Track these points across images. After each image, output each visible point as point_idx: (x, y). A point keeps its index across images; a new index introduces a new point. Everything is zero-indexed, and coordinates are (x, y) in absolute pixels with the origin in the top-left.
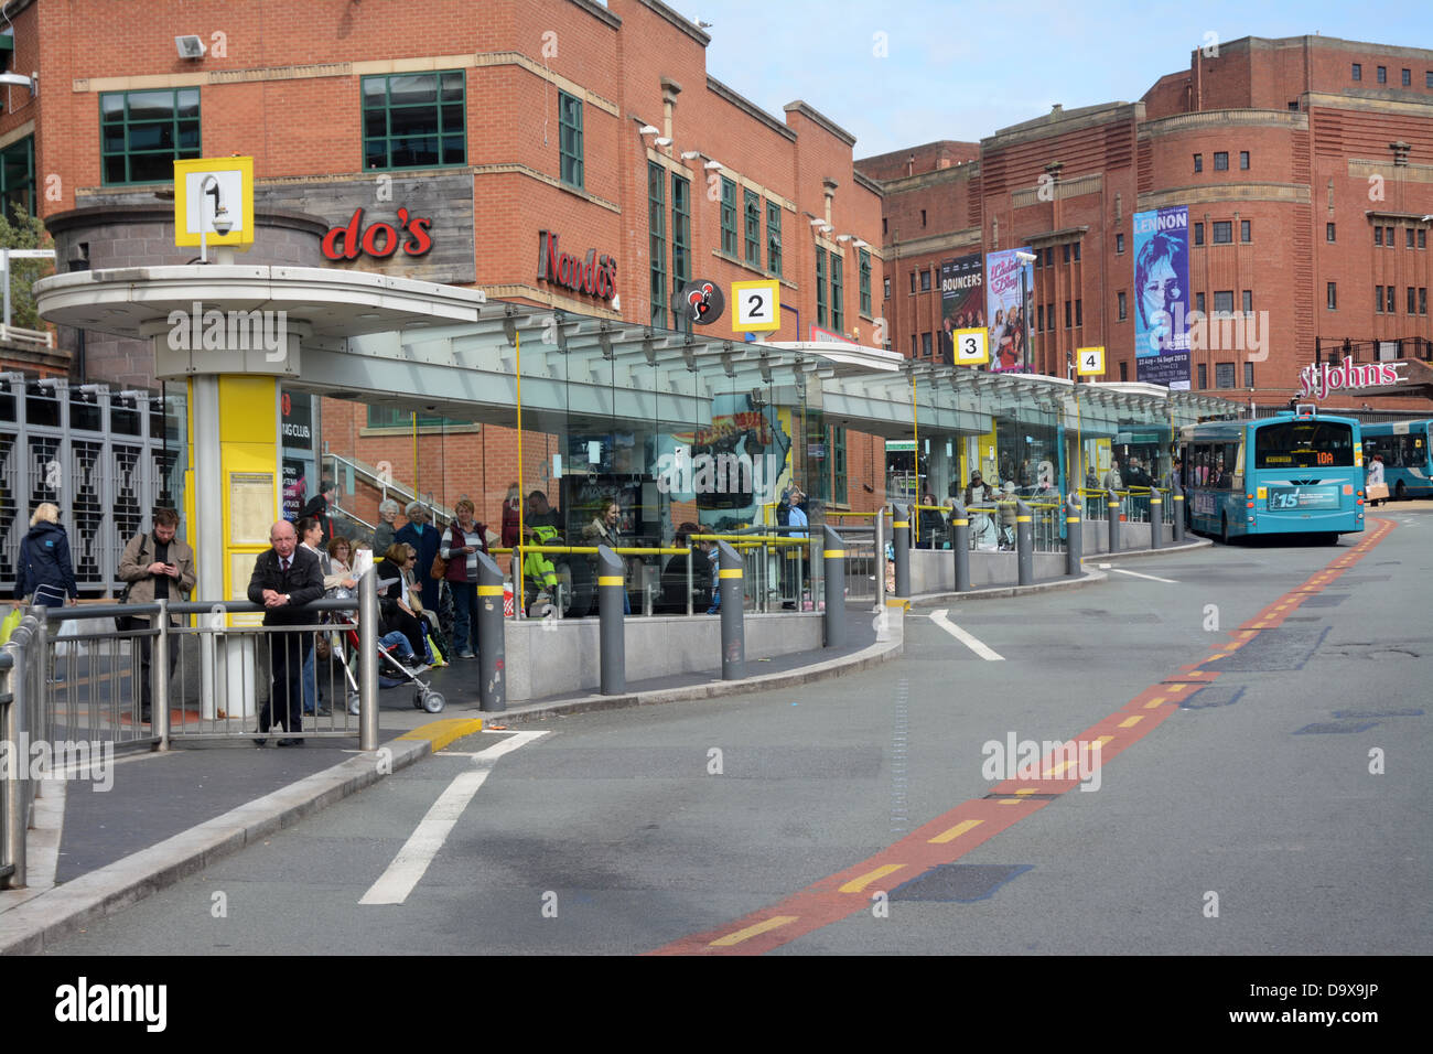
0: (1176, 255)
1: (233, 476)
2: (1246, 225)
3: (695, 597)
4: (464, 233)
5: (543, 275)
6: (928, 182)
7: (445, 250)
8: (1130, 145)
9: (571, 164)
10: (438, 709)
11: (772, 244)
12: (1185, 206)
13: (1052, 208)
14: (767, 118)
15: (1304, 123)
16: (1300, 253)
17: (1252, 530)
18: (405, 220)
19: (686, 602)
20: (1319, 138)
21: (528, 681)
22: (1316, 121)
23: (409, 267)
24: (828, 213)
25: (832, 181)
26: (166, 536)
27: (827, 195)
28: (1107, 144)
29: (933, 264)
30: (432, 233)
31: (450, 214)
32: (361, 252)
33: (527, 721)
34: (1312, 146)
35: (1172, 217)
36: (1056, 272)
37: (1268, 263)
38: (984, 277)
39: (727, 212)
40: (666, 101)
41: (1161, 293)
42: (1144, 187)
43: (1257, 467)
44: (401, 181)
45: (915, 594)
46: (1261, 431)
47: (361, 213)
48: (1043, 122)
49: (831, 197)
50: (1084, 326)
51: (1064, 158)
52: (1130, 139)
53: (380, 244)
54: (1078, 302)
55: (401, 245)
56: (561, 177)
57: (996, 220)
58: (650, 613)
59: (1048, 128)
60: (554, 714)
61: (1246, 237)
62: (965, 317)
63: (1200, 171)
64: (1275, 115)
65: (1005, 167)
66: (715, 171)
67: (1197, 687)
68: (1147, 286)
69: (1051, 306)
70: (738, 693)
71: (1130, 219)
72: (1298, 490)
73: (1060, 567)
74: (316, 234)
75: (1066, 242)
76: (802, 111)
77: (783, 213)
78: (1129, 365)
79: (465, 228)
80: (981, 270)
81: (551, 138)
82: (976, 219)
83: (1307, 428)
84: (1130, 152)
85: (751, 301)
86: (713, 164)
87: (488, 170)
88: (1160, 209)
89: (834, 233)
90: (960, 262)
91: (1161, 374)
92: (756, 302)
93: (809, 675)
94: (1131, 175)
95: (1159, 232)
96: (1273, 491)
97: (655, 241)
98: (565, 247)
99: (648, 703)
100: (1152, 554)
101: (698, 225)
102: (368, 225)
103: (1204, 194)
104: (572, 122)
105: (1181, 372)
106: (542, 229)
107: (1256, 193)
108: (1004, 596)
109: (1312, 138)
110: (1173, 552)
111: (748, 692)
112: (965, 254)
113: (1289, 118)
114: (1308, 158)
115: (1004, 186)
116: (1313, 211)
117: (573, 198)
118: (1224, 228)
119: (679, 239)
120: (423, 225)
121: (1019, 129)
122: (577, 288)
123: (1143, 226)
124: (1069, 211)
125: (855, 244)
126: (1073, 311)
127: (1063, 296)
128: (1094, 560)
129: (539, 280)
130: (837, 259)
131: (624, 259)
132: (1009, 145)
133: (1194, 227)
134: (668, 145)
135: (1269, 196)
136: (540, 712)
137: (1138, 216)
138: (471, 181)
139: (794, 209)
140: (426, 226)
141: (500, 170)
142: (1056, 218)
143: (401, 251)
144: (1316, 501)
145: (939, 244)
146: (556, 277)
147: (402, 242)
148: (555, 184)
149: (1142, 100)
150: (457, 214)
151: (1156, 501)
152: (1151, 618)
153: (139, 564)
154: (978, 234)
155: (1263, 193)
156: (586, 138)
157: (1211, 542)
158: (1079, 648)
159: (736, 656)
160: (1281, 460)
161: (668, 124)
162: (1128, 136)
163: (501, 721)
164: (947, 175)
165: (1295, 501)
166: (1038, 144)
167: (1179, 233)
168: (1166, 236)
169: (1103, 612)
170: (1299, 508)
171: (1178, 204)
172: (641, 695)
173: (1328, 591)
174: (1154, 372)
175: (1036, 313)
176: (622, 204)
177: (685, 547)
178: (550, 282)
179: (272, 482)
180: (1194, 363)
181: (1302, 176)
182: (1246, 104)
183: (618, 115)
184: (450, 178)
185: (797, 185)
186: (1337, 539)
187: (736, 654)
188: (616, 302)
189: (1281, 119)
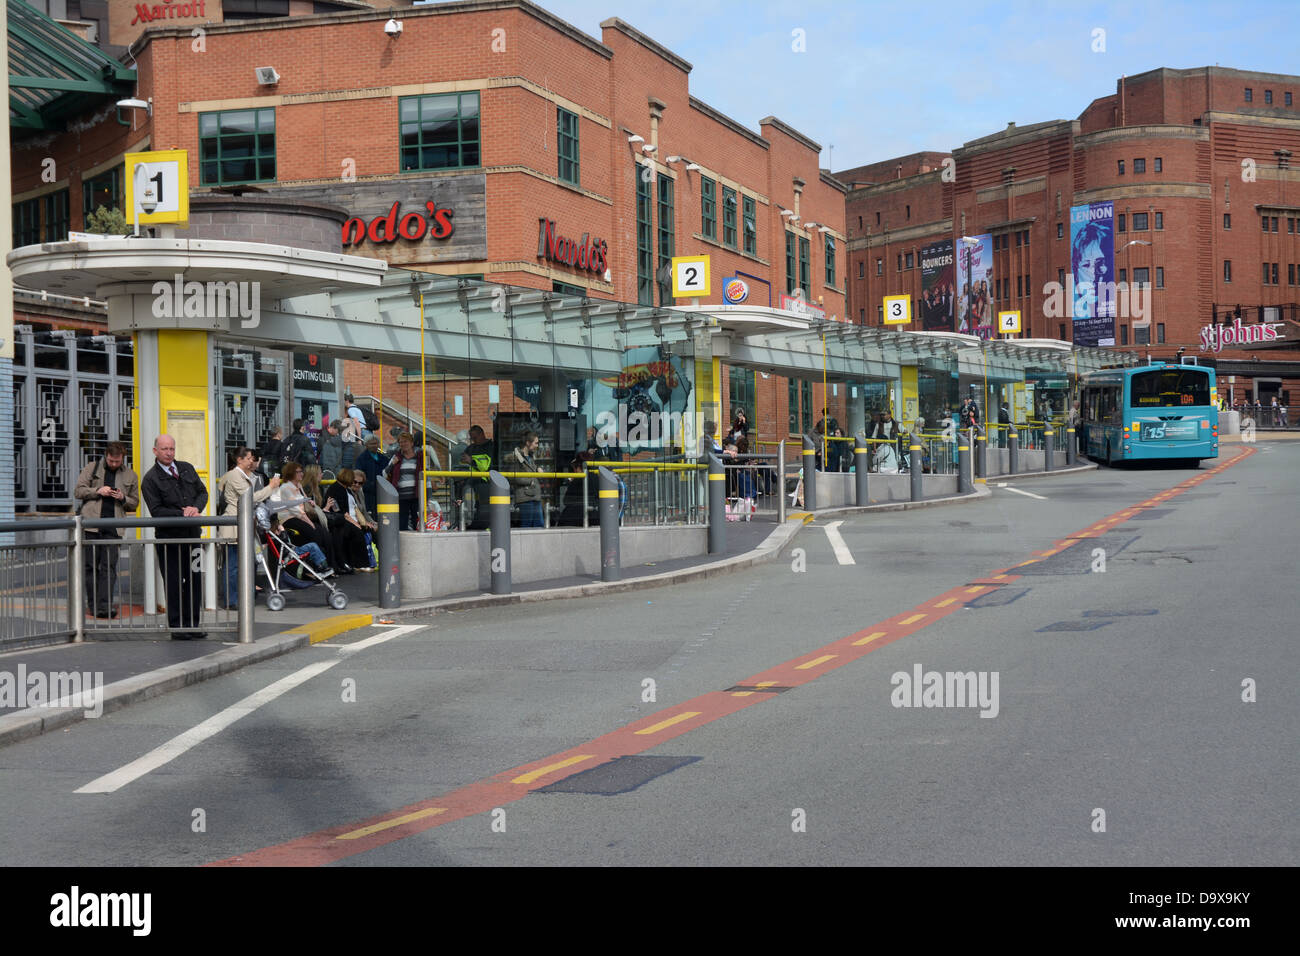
0: (1104, 239)
1: (170, 414)
2: (1159, 215)
3: (590, 512)
4: (478, 220)
5: (541, 254)
6: (911, 184)
7: (463, 234)
8: (1068, 154)
9: (568, 167)
10: (341, 606)
11: (748, 230)
12: (1111, 201)
13: (1007, 203)
14: (744, 130)
15: (1206, 135)
16: (1202, 238)
17: (1128, 456)
18: (432, 210)
19: (582, 516)
20: (1218, 147)
21: (429, 582)
22: (1216, 133)
23: (436, 248)
24: (797, 206)
25: (799, 180)
26: (114, 464)
27: (796, 191)
28: (1050, 153)
29: (915, 248)
30: (453, 221)
31: (468, 205)
32: (398, 237)
33: (416, 616)
34: (1213, 154)
35: (1101, 210)
36: (1011, 252)
37: (1177, 245)
38: (954, 258)
39: (708, 204)
40: (653, 116)
41: (1092, 270)
42: (1079, 187)
43: (1132, 406)
44: (429, 180)
45: (820, 509)
46: (1136, 378)
47: (398, 205)
48: (1001, 135)
49: (800, 193)
50: (1032, 296)
51: (1017, 164)
52: (1068, 149)
53: (413, 229)
54: (1028, 276)
55: (429, 231)
56: (559, 176)
57: (963, 213)
58: (547, 526)
59: (1005, 141)
60: (443, 610)
61: (1159, 226)
62: (940, 288)
63: (1123, 173)
64: (1183, 129)
65: (971, 172)
66: (696, 171)
67: (991, 589)
68: (1081, 264)
69: (1007, 280)
70: (610, 593)
71: (1067, 213)
72: (1165, 425)
73: (953, 486)
74: (338, 221)
75: (1018, 230)
76: (774, 124)
77: (757, 204)
78: (1067, 326)
79: (479, 217)
80: (952, 253)
81: (550, 146)
82: (948, 212)
83: (1173, 375)
84: (1068, 160)
85: (687, 272)
86: (693, 166)
87: (497, 171)
88: (1091, 204)
89: (803, 221)
90: (935, 246)
91: (1092, 333)
92: (691, 273)
93: (677, 577)
94: (1068, 178)
95: (1091, 221)
96: (1145, 425)
97: (643, 229)
98: (561, 232)
99: (528, 601)
100: (1044, 475)
101: (681, 215)
102: (404, 214)
103: (1125, 191)
104: (569, 132)
105: (1107, 332)
106: (542, 217)
107: (1166, 190)
108: (897, 510)
109: (1213, 147)
110: (1063, 473)
111: (620, 591)
112: (939, 240)
113: (1194, 131)
114: (1209, 162)
115: (970, 187)
116: (1213, 204)
117: (569, 193)
118: (1141, 218)
119: (664, 226)
120: (446, 214)
121: (982, 141)
122: (572, 264)
123: (1079, 217)
124: (1020, 206)
125: (820, 230)
126: (1024, 285)
127: (1015, 272)
128: (996, 480)
129: (539, 258)
130: (804, 242)
131: (615, 241)
132: (973, 155)
133: (1118, 219)
134: (653, 151)
135: (1177, 193)
136: (430, 609)
137: (1074, 209)
138: (484, 179)
139: (767, 202)
140: (449, 216)
141: (507, 170)
142: (1010, 211)
143: (429, 235)
144: (1179, 434)
145: (919, 232)
146: (553, 254)
147: (430, 228)
148: (554, 182)
149: (1079, 118)
150: (473, 205)
151: (1049, 433)
152: (1003, 529)
153: (91, 486)
154: (950, 224)
155: (1172, 191)
156: (581, 146)
157: (1096, 465)
158: (923, 554)
159: (612, 562)
160: (1151, 400)
161: (654, 135)
162: (1066, 147)
163: (392, 617)
164: (926, 178)
165: (1162, 433)
166: (997, 153)
167: (1106, 222)
168: (1096, 225)
169: (967, 523)
170: (1166, 439)
171: (1105, 199)
172: (521, 594)
173: (1163, 506)
174: (1086, 332)
175: (995, 285)
176: (613, 198)
177: (583, 472)
178: (548, 260)
179: (203, 419)
180: (1117, 325)
181: (1204, 178)
182: (1160, 120)
183: (610, 127)
184: (467, 177)
185: (769, 183)
186: (1198, 463)
187: (612, 560)
188: (607, 275)
189: (1188, 132)
